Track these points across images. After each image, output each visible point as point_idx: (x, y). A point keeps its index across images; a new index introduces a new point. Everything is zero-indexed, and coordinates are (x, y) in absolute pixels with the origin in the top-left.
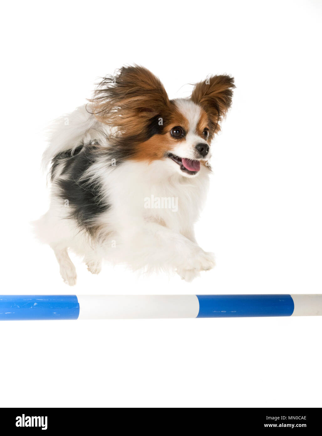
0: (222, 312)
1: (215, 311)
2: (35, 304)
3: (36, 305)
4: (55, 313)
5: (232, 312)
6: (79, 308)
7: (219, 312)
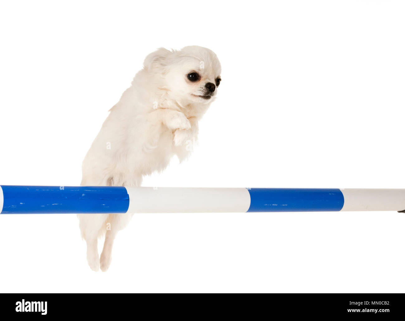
0: (273, 205)
1: (266, 205)
2: (83, 195)
3: (84, 197)
4: (104, 205)
5: (283, 205)
6: (128, 200)
7: (270, 205)
